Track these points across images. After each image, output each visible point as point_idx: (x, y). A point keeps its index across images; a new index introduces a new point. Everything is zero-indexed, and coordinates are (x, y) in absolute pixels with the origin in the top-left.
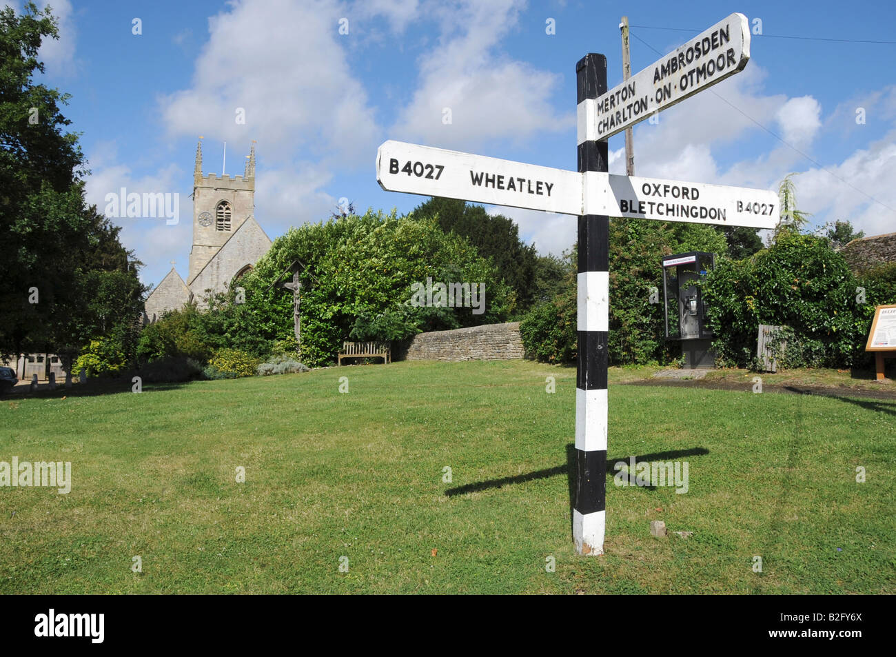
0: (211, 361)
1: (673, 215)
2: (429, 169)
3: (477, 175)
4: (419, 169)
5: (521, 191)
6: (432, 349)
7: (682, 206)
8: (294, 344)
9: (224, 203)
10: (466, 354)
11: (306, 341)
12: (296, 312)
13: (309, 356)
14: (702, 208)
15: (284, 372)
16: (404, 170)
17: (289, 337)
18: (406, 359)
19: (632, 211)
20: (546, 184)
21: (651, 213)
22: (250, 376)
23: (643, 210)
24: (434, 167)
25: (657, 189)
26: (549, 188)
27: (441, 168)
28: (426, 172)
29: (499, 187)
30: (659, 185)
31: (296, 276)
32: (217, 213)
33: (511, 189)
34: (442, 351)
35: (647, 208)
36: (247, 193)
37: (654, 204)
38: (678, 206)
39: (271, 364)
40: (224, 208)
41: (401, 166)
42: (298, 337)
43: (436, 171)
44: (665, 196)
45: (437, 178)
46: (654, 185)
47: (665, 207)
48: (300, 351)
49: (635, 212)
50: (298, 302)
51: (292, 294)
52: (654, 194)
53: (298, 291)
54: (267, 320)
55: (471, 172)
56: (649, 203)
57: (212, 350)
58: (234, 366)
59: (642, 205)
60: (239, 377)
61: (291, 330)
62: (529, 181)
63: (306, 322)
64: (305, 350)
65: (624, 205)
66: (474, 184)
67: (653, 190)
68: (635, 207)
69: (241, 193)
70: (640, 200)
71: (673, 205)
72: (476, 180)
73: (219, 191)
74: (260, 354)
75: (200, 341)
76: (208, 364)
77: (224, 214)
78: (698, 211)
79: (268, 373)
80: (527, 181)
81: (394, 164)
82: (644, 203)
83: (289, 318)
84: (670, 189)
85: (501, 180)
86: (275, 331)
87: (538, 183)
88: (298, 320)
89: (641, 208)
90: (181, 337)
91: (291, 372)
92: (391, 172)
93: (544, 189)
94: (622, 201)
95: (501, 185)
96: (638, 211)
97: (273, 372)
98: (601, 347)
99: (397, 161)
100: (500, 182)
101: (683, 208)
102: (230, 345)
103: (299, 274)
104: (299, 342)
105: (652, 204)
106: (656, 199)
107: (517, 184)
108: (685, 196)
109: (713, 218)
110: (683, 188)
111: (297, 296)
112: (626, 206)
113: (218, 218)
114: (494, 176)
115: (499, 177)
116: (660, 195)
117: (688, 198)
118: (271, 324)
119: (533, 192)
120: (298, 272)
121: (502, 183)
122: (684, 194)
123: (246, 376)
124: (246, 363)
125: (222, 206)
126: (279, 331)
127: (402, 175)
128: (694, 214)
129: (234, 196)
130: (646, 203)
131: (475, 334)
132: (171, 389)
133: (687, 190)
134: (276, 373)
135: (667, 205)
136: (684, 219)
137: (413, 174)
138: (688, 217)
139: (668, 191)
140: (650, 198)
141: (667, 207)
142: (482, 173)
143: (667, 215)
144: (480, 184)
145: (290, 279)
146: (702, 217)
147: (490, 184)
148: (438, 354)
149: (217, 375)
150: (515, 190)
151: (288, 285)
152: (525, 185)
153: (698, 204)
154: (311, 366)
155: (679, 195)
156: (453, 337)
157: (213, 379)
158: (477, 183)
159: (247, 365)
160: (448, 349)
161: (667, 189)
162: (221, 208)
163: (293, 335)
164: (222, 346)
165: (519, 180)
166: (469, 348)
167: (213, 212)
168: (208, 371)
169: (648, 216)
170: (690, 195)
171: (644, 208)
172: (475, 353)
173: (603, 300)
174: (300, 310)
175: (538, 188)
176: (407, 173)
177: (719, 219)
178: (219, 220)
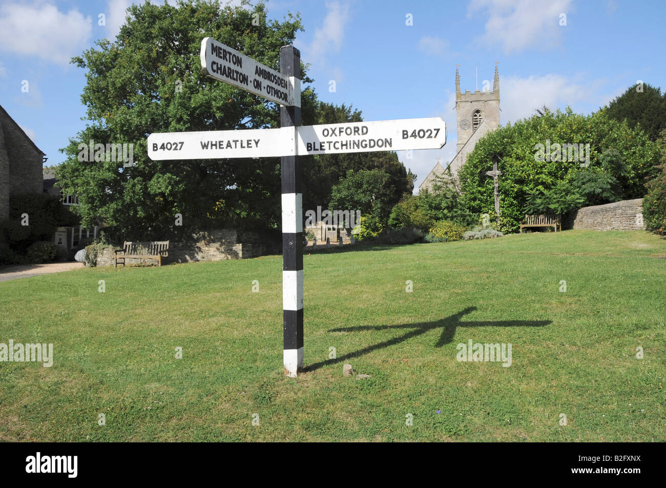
0: (431, 230)
1: (347, 148)
2: (175, 145)
3: (205, 143)
4: (169, 146)
5: (236, 148)
6: (589, 220)
7: (354, 141)
8: (494, 217)
9: (478, 111)
10: (610, 225)
11: (503, 215)
12: (496, 193)
13: (506, 225)
14: (370, 140)
15: (483, 237)
16: (161, 148)
17: (490, 212)
18: (573, 228)
19: (315, 150)
20: (254, 140)
21: (330, 149)
22: (457, 240)
23: (323, 148)
24: (178, 143)
25: (333, 132)
26: (257, 143)
27: (182, 143)
28: (174, 147)
29: (220, 148)
30: (335, 128)
31: (495, 166)
32: (473, 119)
33: (229, 148)
34: (596, 222)
35: (326, 146)
36: (494, 102)
37: (332, 142)
38: (350, 141)
39: (476, 231)
40: (478, 115)
41: (159, 147)
42: (498, 211)
43: (179, 145)
44: (340, 135)
45: (180, 149)
46: (331, 129)
47: (340, 143)
48: (499, 222)
49: (317, 150)
50: (497, 185)
51: (493, 180)
52: (331, 136)
53: (496, 178)
54: (474, 199)
55: (201, 142)
56: (327, 142)
57: (434, 221)
58: (446, 233)
59: (322, 145)
60: (449, 241)
61: (492, 206)
62: (242, 141)
63: (503, 200)
64: (503, 221)
65: (309, 146)
66: (203, 149)
67: (331, 132)
68: (318, 147)
69: (490, 102)
70: (321, 141)
71: (347, 141)
72: (205, 146)
73: (473, 103)
74: (468, 225)
75: (427, 215)
76: (429, 232)
77: (478, 120)
78: (368, 143)
79: (471, 238)
80: (240, 141)
81: (155, 147)
82: (324, 143)
83: (490, 197)
84: (344, 130)
85: (221, 143)
86: (480, 208)
87: (248, 141)
88: (498, 200)
89: (321, 146)
90: (414, 213)
91: (488, 238)
92: (154, 150)
93: (253, 144)
94: (308, 144)
95: (221, 146)
96: (319, 149)
97: (475, 237)
98: (292, 244)
99: (156, 144)
100: (220, 145)
101: (354, 143)
102: (446, 218)
103: (498, 164)
104: (498, 215)
105: (330, 143)
106: (333, 139)
107: (233, 144)
108: (356, 133)
109: (380, 147)
110: (355, 128)
111: (496, 181)
112: (311, 147)
113: (474, 122)
114: (216, 142)
115: (220, 142)
116: (336, 135)
117: (359, 134)
118: (478, 202)
119: (244, 147)
120: (496, 163)
121: (222, 145)
122: (355, 131)
123: (454, 240)
124: (455, 231)
125: (477, 114)
126: (483, 207)
127: (160, 151)
128: (364, 145)
129: (485, 105)
130: (326, 142)
131: (615, 209)
132: (384, 249)
133: (358, 128)
134: (477, 239)
135: (342, 142)
136: (356, 150)
137: (166, 149)
138: (359, 148)
139: (342, 132)
140: (329, 139)
141: (342, 144)
142: (209, 142)
143: (342, 149)
144: (207, 148)
145: (490, 169)
146: (370, 147)
147: (214, 147)
148: (593, 225)
149: (434, 240)
150: (231, 148)
151: (489, 173)
152: (239, 144)
153: (367, 137)
154: (507, 232)
155: (351, 133)
156: (602, 210)
157: (431, 242)
158: (205, 148)
159: (455, 233)
160: (599, 220)
161: (341, 130)
162: (476, 116)
163: (494, 210)
164: (442, 218)
165: (234, 141)
166: (612, 220)
167: (470, 119)
168: (428, 237)
169: (327, 152)
170: (360, 132)
171: (324, 146)
172: (616, 224)
173: (292, 212)
174: (499, 191)
175: (248, 144)
176: (162, 150)
177: (386, 146)
178: (475, 124)
